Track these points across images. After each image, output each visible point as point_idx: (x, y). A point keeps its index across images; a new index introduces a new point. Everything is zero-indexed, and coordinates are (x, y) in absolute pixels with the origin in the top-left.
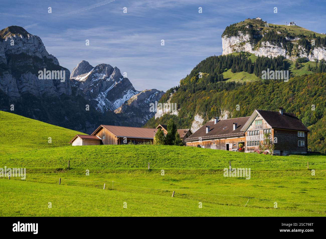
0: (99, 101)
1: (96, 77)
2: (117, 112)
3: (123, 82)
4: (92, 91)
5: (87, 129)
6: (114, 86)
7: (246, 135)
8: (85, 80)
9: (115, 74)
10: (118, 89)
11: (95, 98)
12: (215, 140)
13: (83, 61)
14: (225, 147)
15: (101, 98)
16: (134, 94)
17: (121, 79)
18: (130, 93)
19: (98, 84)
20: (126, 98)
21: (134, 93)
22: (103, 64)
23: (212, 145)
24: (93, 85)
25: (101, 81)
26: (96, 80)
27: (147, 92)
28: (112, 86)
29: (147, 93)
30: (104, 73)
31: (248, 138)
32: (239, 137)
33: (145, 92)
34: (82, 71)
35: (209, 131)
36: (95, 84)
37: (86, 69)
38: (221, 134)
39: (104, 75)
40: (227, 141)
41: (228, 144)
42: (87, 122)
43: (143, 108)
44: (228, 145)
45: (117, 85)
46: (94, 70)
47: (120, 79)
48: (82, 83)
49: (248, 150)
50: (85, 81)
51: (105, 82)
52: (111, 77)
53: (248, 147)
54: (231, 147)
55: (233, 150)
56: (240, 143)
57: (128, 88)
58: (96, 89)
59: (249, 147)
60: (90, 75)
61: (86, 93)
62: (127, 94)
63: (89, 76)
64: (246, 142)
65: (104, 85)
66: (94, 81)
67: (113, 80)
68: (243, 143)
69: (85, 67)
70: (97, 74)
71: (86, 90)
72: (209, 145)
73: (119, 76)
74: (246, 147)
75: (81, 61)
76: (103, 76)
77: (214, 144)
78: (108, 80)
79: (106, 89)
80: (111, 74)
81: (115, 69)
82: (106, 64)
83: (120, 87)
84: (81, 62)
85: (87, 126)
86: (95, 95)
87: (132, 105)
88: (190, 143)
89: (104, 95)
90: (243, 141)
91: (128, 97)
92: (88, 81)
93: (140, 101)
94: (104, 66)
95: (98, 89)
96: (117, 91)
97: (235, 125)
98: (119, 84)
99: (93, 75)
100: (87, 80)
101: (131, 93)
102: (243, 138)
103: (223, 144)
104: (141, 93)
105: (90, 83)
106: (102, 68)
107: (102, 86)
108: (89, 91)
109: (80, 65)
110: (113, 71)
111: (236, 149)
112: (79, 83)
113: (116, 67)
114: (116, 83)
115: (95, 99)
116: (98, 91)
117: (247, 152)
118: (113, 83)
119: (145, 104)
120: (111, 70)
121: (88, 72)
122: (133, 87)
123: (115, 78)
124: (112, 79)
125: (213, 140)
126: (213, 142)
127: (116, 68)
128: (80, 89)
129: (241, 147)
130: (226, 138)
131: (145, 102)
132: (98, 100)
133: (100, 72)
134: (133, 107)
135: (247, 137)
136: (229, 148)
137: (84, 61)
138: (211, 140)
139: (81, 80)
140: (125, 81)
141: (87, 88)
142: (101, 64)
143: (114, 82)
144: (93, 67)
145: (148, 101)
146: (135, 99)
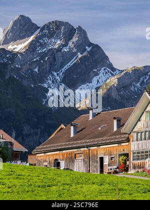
0: (49, 87)
1: (43, 45)
2: (81, 108)
3: (91, 53)
4: (36, 70)
5: (25, 137)
6: (75, 61)
7: (131, 140)
8: (24, 50)
9: (77, 38)
10: (83, 67)
11: (43, 81)
12: (81, 149)
13: (20, 16)
14: (97, 161)
15: (53, 82)
16: (112, 75)
17: (88, 49)
18: (104, 74)
19: (47, 58)
20: (98, 81)
21: (111, 73)
22: (56, 21)
23: (77, 158)
24: (38, 58)
25: (53, 53)
26: (44, 50)
27: (136, 71)
28: (72, 61)
29: (135, 73)
30: (58, 38)
31: (134, 146)
32: (119, 143)
33: (132, 70)
34: (19, 35)
35: (75, 132)
36: (42, 58)
37: (26, 31)
38: (92, 138)
39: (59, 42)
40: (101, 151)
41: (103, 157)
42: (25, 126)
43: (127, 99)
44: (102, 159)
45: (81, 59)
46: (39, 33)
47: (87, 47)
48: (19, 55)
49: (134, 168)
50: (24, 52)
51: (59, 54)
52: (70, 45)
53: (134, 162)
54: (107, 163)
55: (110, 168)
56: (122, 155)
57: (101, 64)
58: (43, 65)
59: (136, 162)
60: (33, 41)
61: (25, 74)
62: (99, 76)
63: (31, 43)
64: (130, 154)
65: (58, 60)
66: (40, 52)
67: (75, 50)
68: (127, 155)
69: (24, 27)
70: (46, 40)
71: (25, 68)
72: (71, 159)
73: (84, 42)
74: (132, 162)
75: (18, 17)
76: (56, 43)
77: (81, 156)
78: (66, 50)
79: (62, 66)
80: (71, 38)
81: (78, 31)
82: (60, 22)
83: (87, 63)
84: (16, 17)
85: (25, 132)
86: (42, 77)
87: (108, 95)
88: (42, 156)
89: (58, 78)
90: (126, 152)
91: (100, 81)
92: (29, 52)
93: (123, 87)
94: (58, 24)
95: (47, 66)
96: (82, 71)
97: (117, 120)
98: (84, 57)
99: (38, 42)
100: (27, 50)
101: (106, 73)
102: (127, 145)
103: (95, 156)
104: (124, 74)
105: (33, 55)
106: (53, 29)
107: (54, 60)
108: (32, 71)
109: (15, 23)
110: (75, 33)
111: (115, 165)
112: (14, 55)
113: (79, 26)
114: (80, 56)
115: (42, 85)
116: (47, 69)
117: (132, 171)
118: (72, 55)
119: (131, 93)
120: (70, 31)
121: (29, 36)
122: (109, 62)
123: (78, 46)
124: (73, 49)
125: (78, 150)
126: (78, 152)
127: (80, 28)
128: (15, 67)
129: (123, 163)
130: (98, 145)
131: (132, 89)
132: (47, 87)
133: (51, 35)
134: (110, 99)
135: (133, 143)
136: (104, 164)
137: (22, 16)
138: (76, 150)
139: (17, 50)
140: (96, 52)
141: (28, 65)
142: (53, 22)
143: (75, 54)
144: (40, 27)
145: (136, 87)
146: (114, 85)
